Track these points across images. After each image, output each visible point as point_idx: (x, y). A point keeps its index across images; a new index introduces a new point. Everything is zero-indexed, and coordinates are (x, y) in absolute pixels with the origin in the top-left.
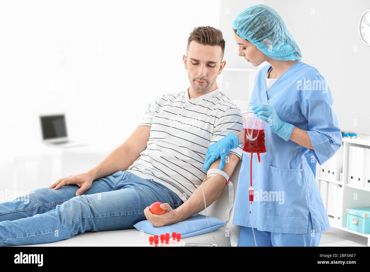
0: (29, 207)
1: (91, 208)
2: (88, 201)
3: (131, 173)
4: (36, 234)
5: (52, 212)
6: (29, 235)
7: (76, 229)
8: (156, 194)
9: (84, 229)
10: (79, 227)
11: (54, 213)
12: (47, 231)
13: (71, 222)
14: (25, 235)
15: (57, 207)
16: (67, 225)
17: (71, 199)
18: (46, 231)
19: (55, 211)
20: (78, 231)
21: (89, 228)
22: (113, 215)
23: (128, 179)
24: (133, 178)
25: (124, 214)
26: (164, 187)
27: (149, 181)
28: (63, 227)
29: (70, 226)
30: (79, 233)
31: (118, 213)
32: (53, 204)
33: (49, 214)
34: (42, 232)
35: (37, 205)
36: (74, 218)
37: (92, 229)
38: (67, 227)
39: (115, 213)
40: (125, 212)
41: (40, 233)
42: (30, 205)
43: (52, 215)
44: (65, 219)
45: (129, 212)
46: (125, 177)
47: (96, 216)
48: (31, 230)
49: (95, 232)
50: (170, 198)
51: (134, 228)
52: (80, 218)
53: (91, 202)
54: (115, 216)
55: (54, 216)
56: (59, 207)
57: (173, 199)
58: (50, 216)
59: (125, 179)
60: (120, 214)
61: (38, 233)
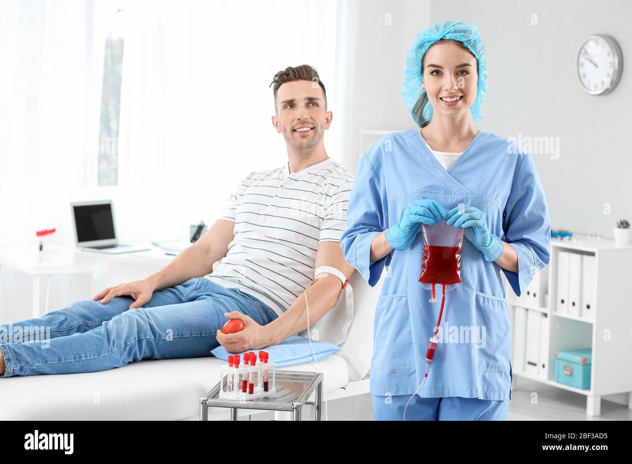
0: (65, 326)
1: (150, 325)
2: (147, 316)
3: (208, 280)
4: (75, 358)
5: (97, 330)
6: (65, 360)
7: (129, 354)
8: (243, 308)
9: (140, 355)
10: (134, 351)
11: (100, 331)
12: (91, 355)
13: (123, 343)
14: (60, 360)
15: (104, 323)
16: (117, 347)
17: (123, 313)
18: (89, 355)
19: (100, 328)
20: (132, 357)
21: (148, 353)
22: (181, 336)
23: (204, 288)
24: (211, 286)
25: (198, 335)
26: (254, 299)
27: (234, 290)
28: (112, 351)
29: (122, 350)
30: (135, 361)
31: (189, 333)
32: (99, 322)
33: (92, 332)
34: (83, 356)
35: (75, 324)
36: (127, 338)
37: (153, 354)
38: (118, 350)
39: (184, 332)
40: (199, 332)
41: (80, 357)
42: (66, 323)
43: (96, 333)
44: (115, 340)
45: (204, 332)
46: (200, 285)
47: (157, 336)
48: (68, 353)
49: (156, 359)
50: (263, 314)
51: (212, 356)
52: (135, 339)
53: (150, 317)
54: (184, 336)
55: (100, 335)
56: (106, 324)
57: (266, 316)
58: (94, 335)
59: (200, 288)
60: (191, 334)
61: (77, 357)
